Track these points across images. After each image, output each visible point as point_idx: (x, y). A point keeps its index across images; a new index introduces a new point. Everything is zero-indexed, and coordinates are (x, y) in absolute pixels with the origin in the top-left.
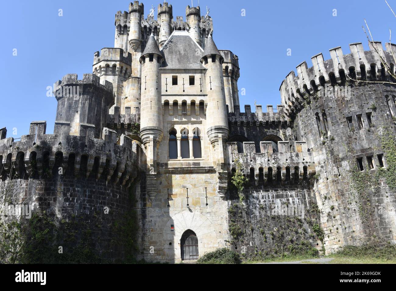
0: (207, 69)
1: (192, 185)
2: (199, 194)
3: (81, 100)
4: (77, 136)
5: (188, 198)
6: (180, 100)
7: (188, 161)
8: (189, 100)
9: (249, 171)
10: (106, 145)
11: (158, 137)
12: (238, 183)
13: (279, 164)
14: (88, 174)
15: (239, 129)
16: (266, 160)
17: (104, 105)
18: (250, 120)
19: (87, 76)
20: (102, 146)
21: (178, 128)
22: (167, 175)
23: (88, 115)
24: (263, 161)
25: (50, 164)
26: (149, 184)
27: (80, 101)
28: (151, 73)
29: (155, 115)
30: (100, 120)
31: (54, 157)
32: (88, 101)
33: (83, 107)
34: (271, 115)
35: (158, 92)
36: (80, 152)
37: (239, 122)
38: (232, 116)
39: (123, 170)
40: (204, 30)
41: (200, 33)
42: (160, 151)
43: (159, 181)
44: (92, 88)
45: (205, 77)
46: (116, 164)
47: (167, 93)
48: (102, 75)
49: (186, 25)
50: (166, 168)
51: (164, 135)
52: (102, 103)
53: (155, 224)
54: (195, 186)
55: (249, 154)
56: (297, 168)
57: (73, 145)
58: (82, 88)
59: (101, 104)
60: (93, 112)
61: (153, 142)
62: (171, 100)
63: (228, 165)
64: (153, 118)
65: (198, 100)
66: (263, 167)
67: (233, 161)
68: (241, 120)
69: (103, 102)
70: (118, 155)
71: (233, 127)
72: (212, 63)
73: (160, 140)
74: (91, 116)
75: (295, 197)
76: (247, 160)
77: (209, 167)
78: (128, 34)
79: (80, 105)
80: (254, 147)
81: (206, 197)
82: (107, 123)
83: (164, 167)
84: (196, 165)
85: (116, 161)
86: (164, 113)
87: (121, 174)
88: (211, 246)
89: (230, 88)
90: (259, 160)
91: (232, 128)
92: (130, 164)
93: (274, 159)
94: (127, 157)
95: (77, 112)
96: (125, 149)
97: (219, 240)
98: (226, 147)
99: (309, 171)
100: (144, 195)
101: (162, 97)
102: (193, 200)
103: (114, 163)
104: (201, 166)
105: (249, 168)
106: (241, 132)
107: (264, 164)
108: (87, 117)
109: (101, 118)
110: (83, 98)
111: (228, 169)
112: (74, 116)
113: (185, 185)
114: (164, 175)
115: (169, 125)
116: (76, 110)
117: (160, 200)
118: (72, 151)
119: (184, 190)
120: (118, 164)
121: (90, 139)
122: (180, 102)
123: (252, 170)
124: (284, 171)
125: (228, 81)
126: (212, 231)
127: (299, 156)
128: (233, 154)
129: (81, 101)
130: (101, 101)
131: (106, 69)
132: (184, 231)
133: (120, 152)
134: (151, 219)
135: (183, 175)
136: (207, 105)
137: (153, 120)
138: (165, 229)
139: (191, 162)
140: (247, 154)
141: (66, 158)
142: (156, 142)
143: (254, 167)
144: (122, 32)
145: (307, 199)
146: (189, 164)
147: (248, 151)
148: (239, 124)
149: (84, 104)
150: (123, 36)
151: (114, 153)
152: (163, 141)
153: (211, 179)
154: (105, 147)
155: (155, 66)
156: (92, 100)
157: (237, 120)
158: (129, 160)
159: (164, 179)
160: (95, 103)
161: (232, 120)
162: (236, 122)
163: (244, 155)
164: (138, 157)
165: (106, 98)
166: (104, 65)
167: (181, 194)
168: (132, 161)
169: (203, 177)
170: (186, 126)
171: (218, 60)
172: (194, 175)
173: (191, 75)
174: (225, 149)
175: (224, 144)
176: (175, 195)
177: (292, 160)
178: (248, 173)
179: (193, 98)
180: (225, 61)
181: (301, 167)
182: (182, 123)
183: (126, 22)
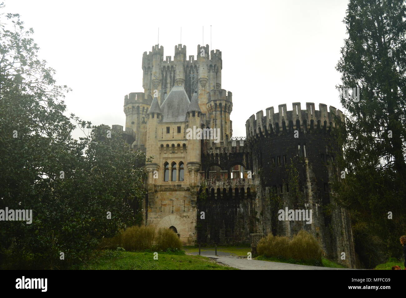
0: (189, 121)
1: (176, 198)
2: (180, 204)
5: (173, 207)
6: (170, 144)
7: (174, 184)
8: (176, 144)
9: (211, 190)
11: (156, 169)
13: (231, 186)
15: (215, 159)
16: (222, 183)
18: (222, 152)
21: (170, 161)
22: (161, 192)
24: (220, 184)
26: (149, 198)
28: (152, 126)
35: (156, 139)
47: (163, 139)
49: (196, 63)
50: (161, 188)
51: (161, 167)
53: (153, 222)
54: (178, 199)
55: (211, 179)
56: (243, 189)
61: (152, 172)
62: (165, 144)
63: (197, 187)
65: (182, 143)
66: (220, 188)
68: (216, 152)
71: (211, 157)
72: (192, 117)
75: (241, 208)
76: (210, 183)
77: (187, 188)
78: (151, 74)
80: (215, 175)
81: (184, 206)
83: (159, 188)
84: (178, 186)
86: (161, 152)
88: (185, 236)
90: (218, 183)
93: (228, 183)
97: (190, 233)
99: (252, 191)
100: (147, 205)
101: (159, 141)
102: (176, 208)
105: (211, 189)
106: (216, 161)
107: (221, 186)
113: (172, 199)
114: (159, 193)
115: (165, 160)
117: (156, 208)
119: (171, 202)
123: (213, 190)
124: (234, 191)
125: (221, 114)
126: (186, 227)
127: (245, 180)
131: (133, 109)
132: (170, 227)
134: (150, 219)
135: (171, 192)
136: (187, 147)
138: (158, 225)
139: (176, 184)
143: (214, 188)
145: (249, 209)
146: (175, 186)
147: (211, 177)
148: (215, 155)
152: (160, 171)
153: (188, 195)
155: (156, 121)
157: (213, 153)
159: (159, 195)
163: (208, 180)
166: (131, 107)
167: (169, 205)
169: (183, 193)
170: (174, 160)
171: (196, 114)
172: (178, 193)
173: (179, 125)
174: (197, 176)
175: (196, 173)
176: (165, 205)
177: (240, 183)
178: (210, 191)
179: (179, 142)
180: (220, 98)
181: (246, 188)
182: (172, 158)
183: (149, 64)
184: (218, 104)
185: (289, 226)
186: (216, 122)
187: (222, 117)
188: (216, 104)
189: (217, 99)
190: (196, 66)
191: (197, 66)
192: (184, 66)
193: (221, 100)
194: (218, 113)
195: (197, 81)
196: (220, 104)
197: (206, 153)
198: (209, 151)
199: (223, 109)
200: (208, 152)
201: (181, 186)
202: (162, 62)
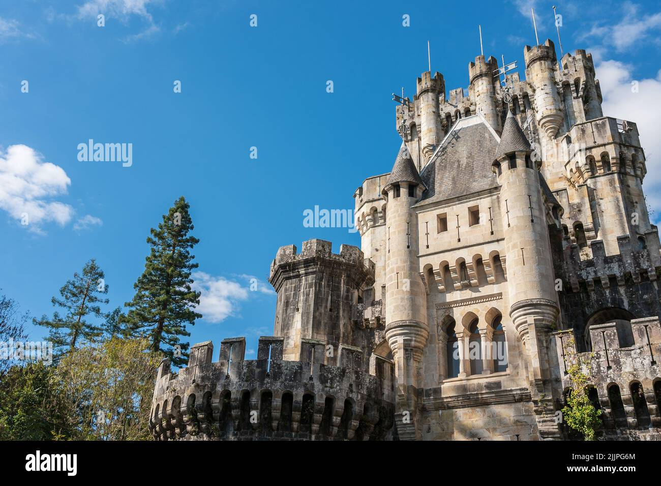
0: (501, 186)
3: (302, 288)
4: (252, 361)
6: (452, 259)
7: (476, 381)
8: (468, 256)
9: (606, 391)
10: (304, 370)
11: (414, 338)
12: (582, 423)
14: (275, 424)
15: (608, 294)
16: (647, 362)
17: (345, 289)
18: (631, 269)
19: (309, 245)
20: (296, 373)
21: (458, 314)
22: (440, 412)
23: (313, 313)
24: (638, 365)
25: (215, 413)
26: (401, 434)
27: (302, 291)
28: (397, 218)
29: (406, 297)
30: (338, 317)
31: (218, 401)
32: (314, 288)
33: (307, 300)
35: (410, 252)
36: (257, 388)
37: (604, 279)
38: (588, 269)
39: (341, 411)
40: (566, 85)
41: (559, 93)
42: (423, 365)
43: (425, 427)
44: (317, 265)
45: (499, 202)
46: (324, 402)
47: (430, 251)
48: (369, 229)
49: (526, 87)
50: (435, 399)
51: (431, 333)
52: (342, 285)
55: (602, 353)
57: (247, 377)
58: (302, 268)
59: (339, 288)
60: (323, 307)
61: (402, 351)
62: (437, 262)
63: (554, 383)
64: (402, 304)
65: (486, 253)
66: (641, 379)
67: (566, 373)
68: (608, 273)
69: (344, 282)
70: (328, 385)
71: (594, 290)
72: (509, 172)
73: (421, 346)
74: (321, 313)
76: (599, 366)
77: (520, 389)
78: (420, 139)
79: (302, 298)
80: (614, 336)
82: (354, 321)
83: (432, 397)
84: (492, 388)
85: (324, 397)
86: (428, 289)
87: (339, 418)
89: (617, 199)
90: (629, 364)
91: (592, 293)
92: (358, 397)
94: (351, 385)
95: (298, 310)
96: (344, 371)
98: (549, 342)
101: (421, 259)
103: (320, 400)
104: (502, 389)
105: (605, 385)
106: (614, 300)
107: (641, 374)
108: (312, 317)
109: (341, 314)
110: (307, 284)
111: (555, 392)
112: (293, 318)
114: (433, 414)
115: (441, 312)
116: (295, 308)
118: (246, 386)
120: (330, 400)
121: (274, 364)
122: (453, 264)
123: (614, 389)
125: (612, 183)
128: (566, 357)
129: (304, 289)
130: (339, 283)
131: (374, 216)
133: (332, 379)
135: (471, 410)
136: (505, 261)
137: (401, 307)
139: (484, 382)
140: (597, 353)
141: (236, 400)
142: (412, 350)
143: (618, 381)
144: (409, 138)
147: (601, 346)
148: (606, 284)
149: (308, 295)
150: (412, 144)
151: (319, 383)
152: (429, 345)
153: (528, 415)
154: (301, 373)
155: (405, 203)
156: (320, 285)
157: (599, 274)
158: (354, 390)
159: (434, 421)
160: (326, 289)
161: (588, 277)
162: (597, 281)
163: (590, 356)
164: (381, 381)
165: (348, 276)
166: (369, 211)
168: (365, 392)
169: (510, 411)
170: (472, 308)
171: (521, 161)
172: (492, 410)
173: (472, 204)
174: (547, 348)
175: (543, 338)
178: (603, 396)
179: (476, 251)
180: (600, 141)
182: (463, 302)
183: (412, 117)
184: (598, 158)
188: (591, 159)
189: (591, 144)
190: (525, 96)
191: (530, 92)
193: (604, 145)
194: (602, 180)
195: (535, 127)
196: (605, 156)
197: (574, 280)
198: (584, 274)
200: (580, 276)
201: (501, 387)
202: (441, 107)
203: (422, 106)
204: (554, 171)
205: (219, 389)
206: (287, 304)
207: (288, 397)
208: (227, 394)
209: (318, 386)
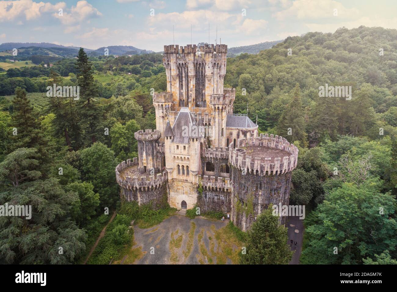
2: (187, 190)
5: (184, 190)
8: (183, 157)
9: (205, 187)
13: (217, 186)
16: (212, 184)
22: (177, 181)
28: (167, 145)
29: (170, 163)
30: (154, 152)
34: (225, 155)
42: (173, 174)
47: (175, 153)
51: (175, 168)
53: (173, 197)
54: (186, 187)
56: (224, 189)
62: (176, 156)
64: (169, 165)
66: (210, 186)
67: (199, 183)
70: (156, 183)
76: (204, 183)
77: (191, 182)
78: (171, 69)
79: (145, 148)
81: (190, 191)
84: (186, 181)
90: (209, 184)
92: (161, 183)
93: (215, 184)
95: (144, 151)
99: (229, 191)
101: (173, 155)
103: (154, 186)
113: (183, 186)
114: (175, 182)
115: (177, 164)
117: (175, 190)
118: (140, 186)
119: (182, 188)
120: (156, 186)
124: (218, 189)
125: (219, 114)
126: (191, 202)
127: (226, 185)
132: (182, 201)
135: (182, 183)
136: (190, 160)
138: (176, 199)
143: (207, 186)
144: (167, 68)
145: (227, 199)
146: (184, 180)
150: (168, 70)
153: (192, 186)
155: (169, 141)
157: (209, 156)
161: (207, 156)
168: (162, 181)
169: (189, 184)
170: (183, 165)
171: (195, 140)
172: (186, 183)
173: (184, 145)
176: (179, 189)
177: (222, 186)
179: (185, 156)
180: (218, 103)
181: (225, 189)
182: (181, 163)
183: (168, 61)
184: (217, 108)
185: (245, 225)
186: (215, 120)
187: (219, 117)
188: (215, 107)
189: (216, 103)
191: (204, 64)
192: (194, 63)
193: (218, 105)
194: (217, 113)
195: (205, 76)
196: (218, 107)
199: (220, 111)
200: (205, 156)
201: (188, 181)
202: (178, 60)
203: (171, 58)
204: (208, 92)
205: (134, 187)
206: (141, 149)
207: (148, 188)
208: (136, 188)
209: (153, 184)
